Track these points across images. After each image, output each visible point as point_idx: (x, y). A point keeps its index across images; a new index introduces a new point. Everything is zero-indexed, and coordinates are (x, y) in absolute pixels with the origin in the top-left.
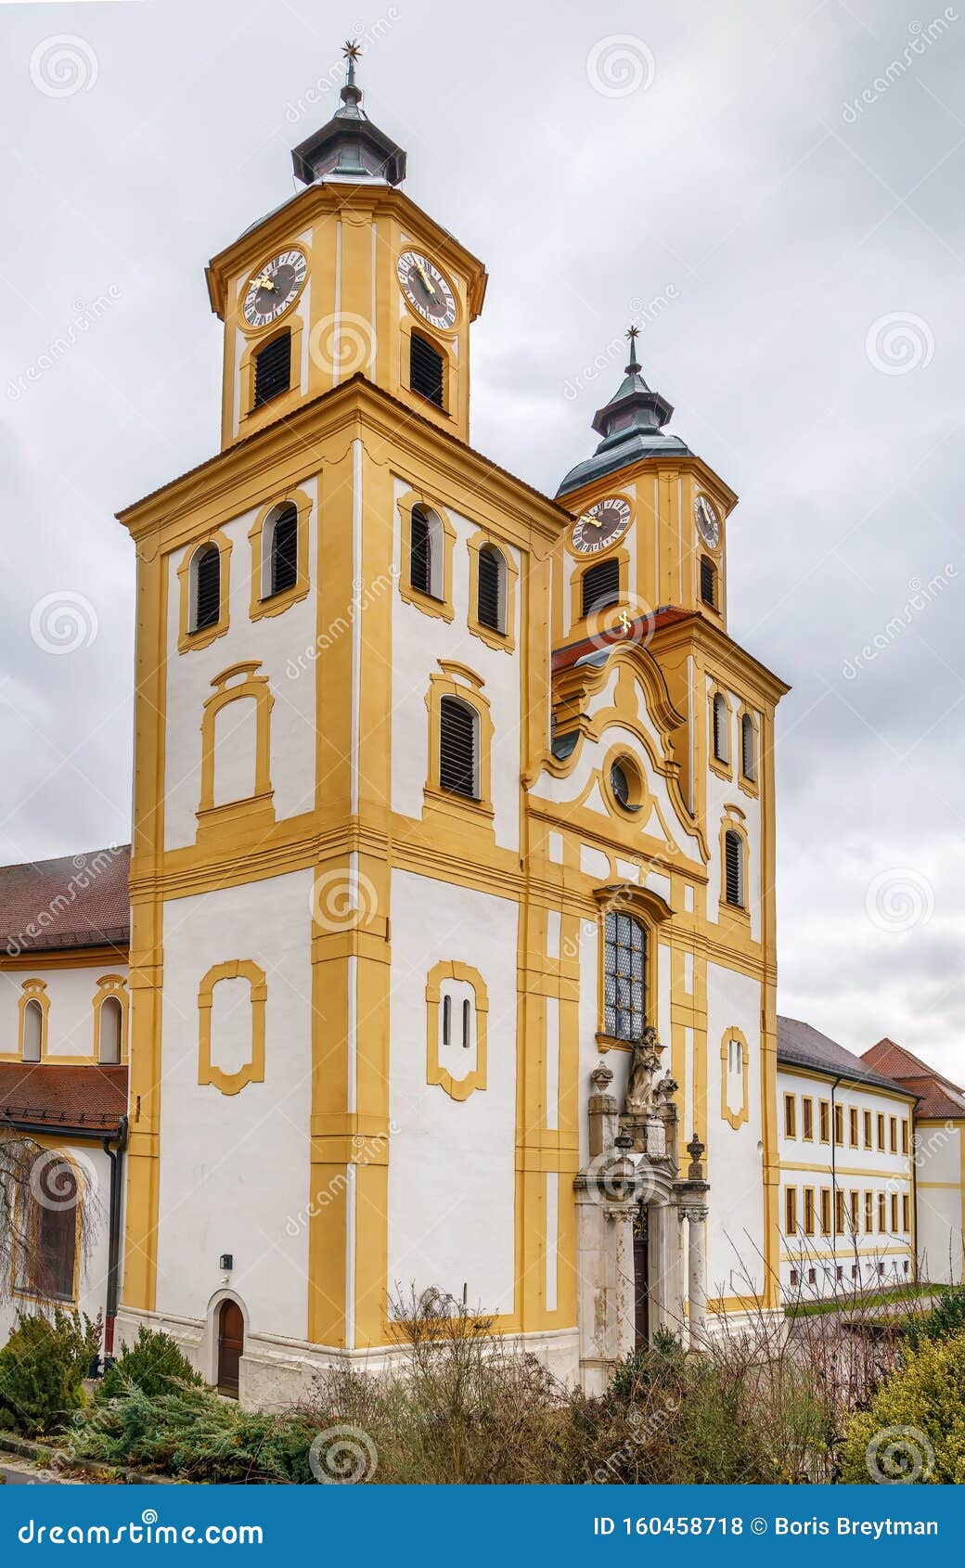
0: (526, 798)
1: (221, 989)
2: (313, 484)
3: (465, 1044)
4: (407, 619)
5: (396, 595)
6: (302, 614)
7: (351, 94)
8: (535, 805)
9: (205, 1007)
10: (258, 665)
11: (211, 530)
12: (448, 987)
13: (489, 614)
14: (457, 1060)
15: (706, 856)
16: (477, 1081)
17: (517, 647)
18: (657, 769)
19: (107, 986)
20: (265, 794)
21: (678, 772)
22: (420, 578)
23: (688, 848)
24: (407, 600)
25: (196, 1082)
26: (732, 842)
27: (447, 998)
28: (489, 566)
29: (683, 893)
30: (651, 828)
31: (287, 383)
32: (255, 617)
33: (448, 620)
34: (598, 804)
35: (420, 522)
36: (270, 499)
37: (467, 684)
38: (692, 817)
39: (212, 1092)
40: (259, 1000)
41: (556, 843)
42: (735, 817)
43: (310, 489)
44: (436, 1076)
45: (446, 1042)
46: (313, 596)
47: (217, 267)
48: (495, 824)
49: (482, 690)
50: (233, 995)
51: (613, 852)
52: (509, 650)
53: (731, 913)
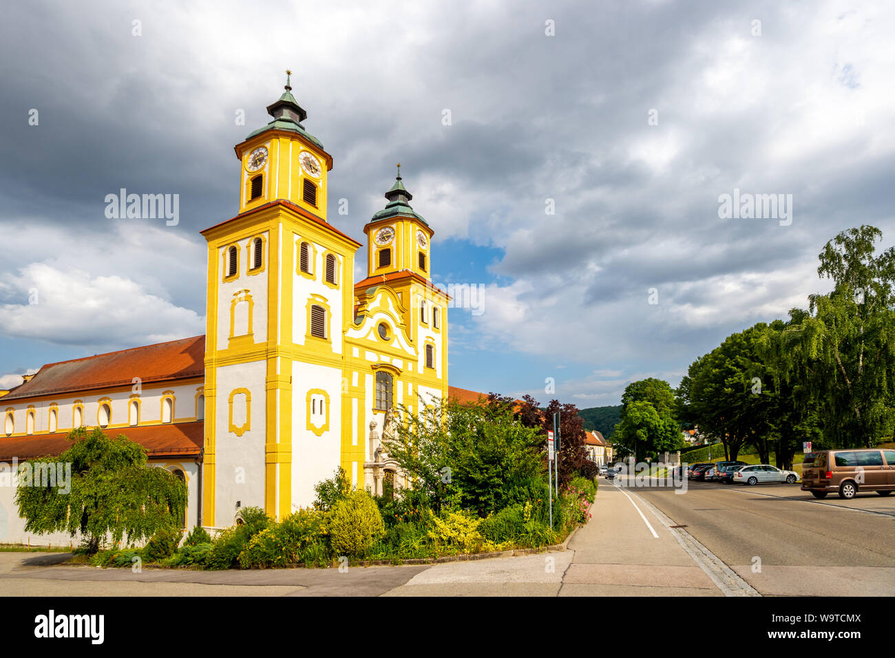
0: (344, 337)
1: (236, 397)
2: (267, 233)
3: (321, 413)
4: (299, 279)
5: (295, 273)
6: (262, 276)
7: (288, 88)
8: (347, 340)
9: (231, 402)
10: (249, 291)
11: (234, 242)
12: (314, 396)
13: (330, 277)
14: (318, 420)
15: (417, 353)
16: (326, 427)
17: (341, 288)
18: (397, 326)
19: (200, 391)
20: (251, 335)
21: (406, 326)
22: (304, 267)
23: (410, 351)
24: (298, 274)
25: (228, 431)
26: (429, 348)
27: (314, 400)
28: (330, 260)
29: (407, 365)
30: (395, 345)
31: (261, 194)
32: (248, 275)
33: (314, 280)
34: (374, 338)
35: (304, 247)
36: (253, 236)
37: (322, 301)
38: (411, 341)
39: (233, 435)
40: (248, 401)
41: (356, 351)
42: (430, 340)
43: (266, 235)
44: (310, 427)
45: (314, 413)
46: (266, 271)
47: (238, 147)
48: (333, 345)
49: (327, 303)
50: (240, 400)
51: (379, 353)
52: (338, 289)
53: (429, 370)
